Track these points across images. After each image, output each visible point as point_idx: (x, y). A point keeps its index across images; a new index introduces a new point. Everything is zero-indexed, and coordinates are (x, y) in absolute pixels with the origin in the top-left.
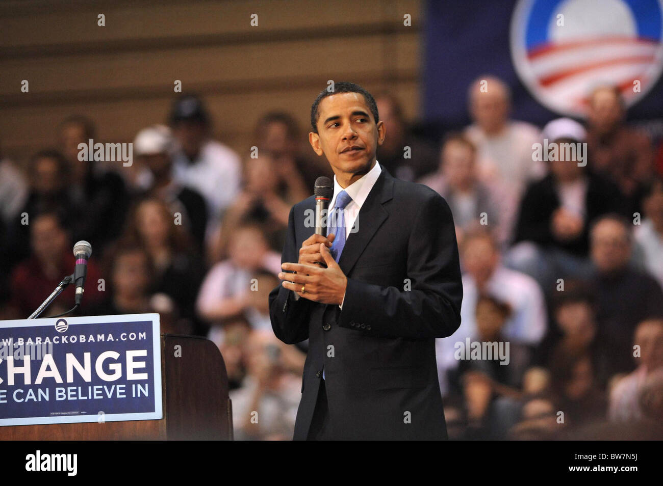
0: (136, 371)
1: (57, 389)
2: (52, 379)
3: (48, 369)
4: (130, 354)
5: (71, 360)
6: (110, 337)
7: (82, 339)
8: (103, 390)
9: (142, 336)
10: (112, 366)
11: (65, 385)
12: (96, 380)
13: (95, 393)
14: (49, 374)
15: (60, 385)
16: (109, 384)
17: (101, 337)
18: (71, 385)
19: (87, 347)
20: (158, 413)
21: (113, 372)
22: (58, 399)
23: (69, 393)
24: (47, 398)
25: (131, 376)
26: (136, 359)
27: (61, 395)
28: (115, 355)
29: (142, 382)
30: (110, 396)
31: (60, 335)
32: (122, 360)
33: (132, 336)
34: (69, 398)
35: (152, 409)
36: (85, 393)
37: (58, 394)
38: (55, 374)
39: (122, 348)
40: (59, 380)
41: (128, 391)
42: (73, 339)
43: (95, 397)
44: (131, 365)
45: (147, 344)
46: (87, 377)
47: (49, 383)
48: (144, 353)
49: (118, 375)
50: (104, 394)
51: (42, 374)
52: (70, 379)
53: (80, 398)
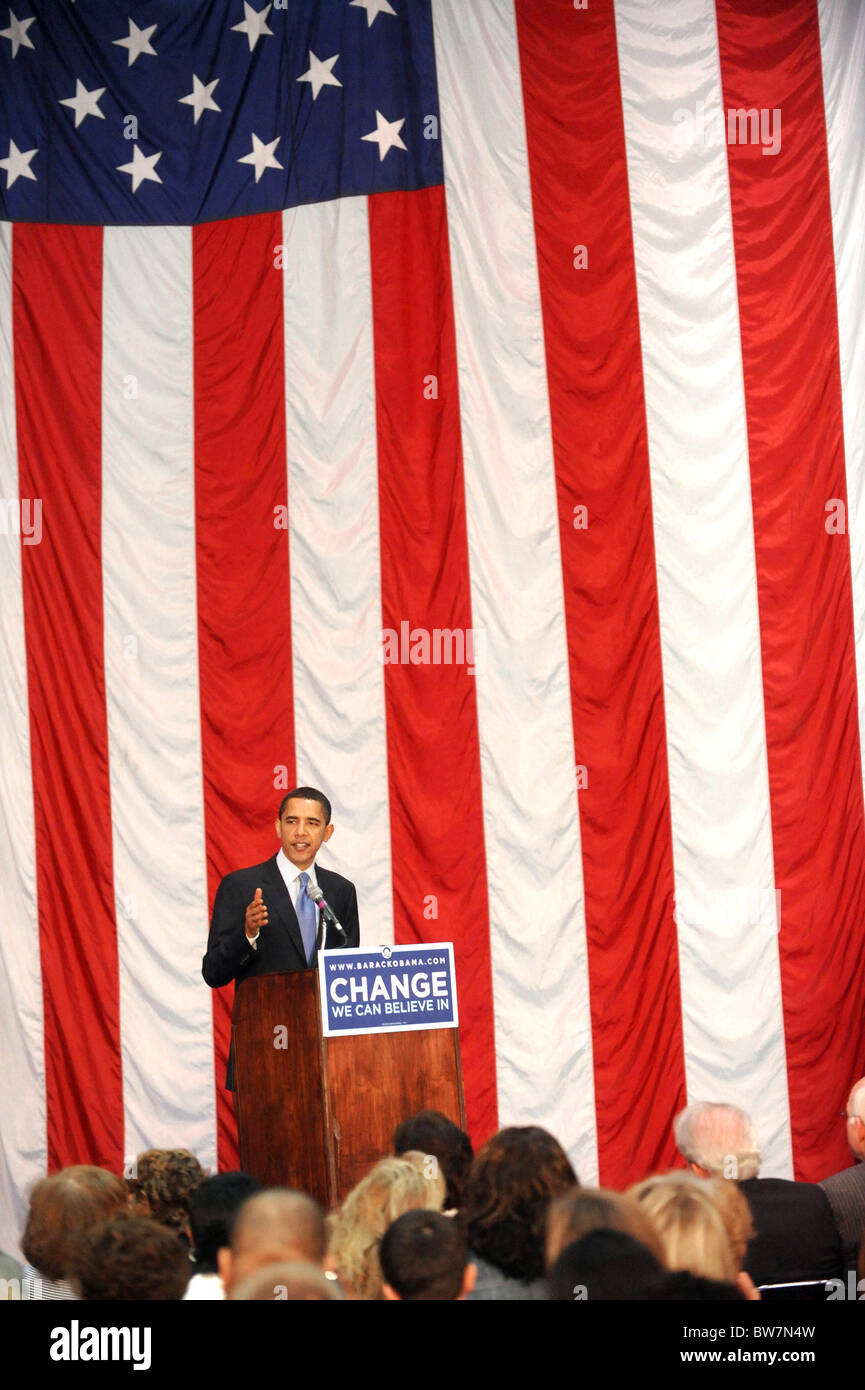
0: (440, 988)
1: (386, 1004)
2: (382, 996)
3: (379, 988)
4: (435, 975)
5: (394, 978)
6: (421, 962)
7: (402, 963)
8: (417, 1004)
9: (443, 960)
10: (423, 985)
11: (392, 1001)
12: (413, 997)
13: (412, 1007)
14: (380, 993)
15: (388, 1001)
16: (422, 1000)
17: (414, 962)
18: (395, 1001)
19: (405, 970)
20: (455, 1023)
21: (423, 990)
22: (387, 1012)
23: (395, 1008)
24: (379, 1012)
25: (437, 993)
26: (439, 979)
27: (390, 1009)
28: (424, 976)
29: (444, 998)
30: (422, 1009)
31: (386, 960)
32: (429, 980)
33: (436, 961)
34: (395, 1012)
35: (451, 1019)
36: (405, 1008)
37: (387, 1008)
38: (384, 992)
39: (429, 970)
40: (387, 997)
41: (435, 1005)
42: (395, 964)
43: (413, 1010)
44: (436, 984)
45: (445, 967)
46: (406, 995)
47: (380, 999)
48: (443, 974)
49: (426, 993)
50: (418, 1008)
51: (376, 992)
52: (395, 997)
53: (403, 1011)
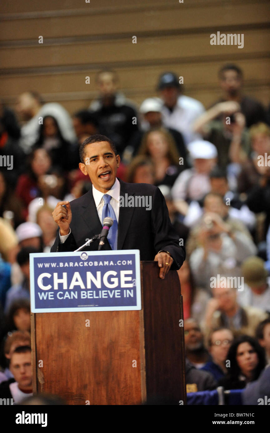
0: (126, 282)
1: (82, 292)
2: (79, 286)
3: (77, 280)
4: (123, 273)
5: (89, 275)
6: (112, 263)
7: (96, 264)
8: (107, 293)
9: (130, 262)
10: (112, 280)
11: (86, 290)
12: (104, 287)
13: (103, 295)
14: (77, 284)
15: (83, 290)
16: (111, 290)
17: (106, 263)
18: (89, 290)
19: (98, 268)
20: (138, 307)
21: (113, 283)
22: (82, 298)
23: (89, 295)
24: (76, 297)
25: (123, 285)
26: (126, 276)
27: (84, 295)
28: (114, 273)
29: (130, 289)
30: (111, 296)
31: (83, 261)
32: (118, 276)
33: (124, 263)
34: (89, 297)
35: (135, 304)
36: (97, 295)
37: (82, 295)
38: (81, 283)
39: (118, 269)
40: (83, 287)
41: (122, 294)
42: (91, 264)
43: (103, 297)
44: (123, 279)
45: (132, 267)
46: (99, 286)
47: (77, 288)
48: (130, 272)
49: (116, 285)
50: (108, 295)
51: (73, 283)
52: (89, 286)
53: (95, 297)
